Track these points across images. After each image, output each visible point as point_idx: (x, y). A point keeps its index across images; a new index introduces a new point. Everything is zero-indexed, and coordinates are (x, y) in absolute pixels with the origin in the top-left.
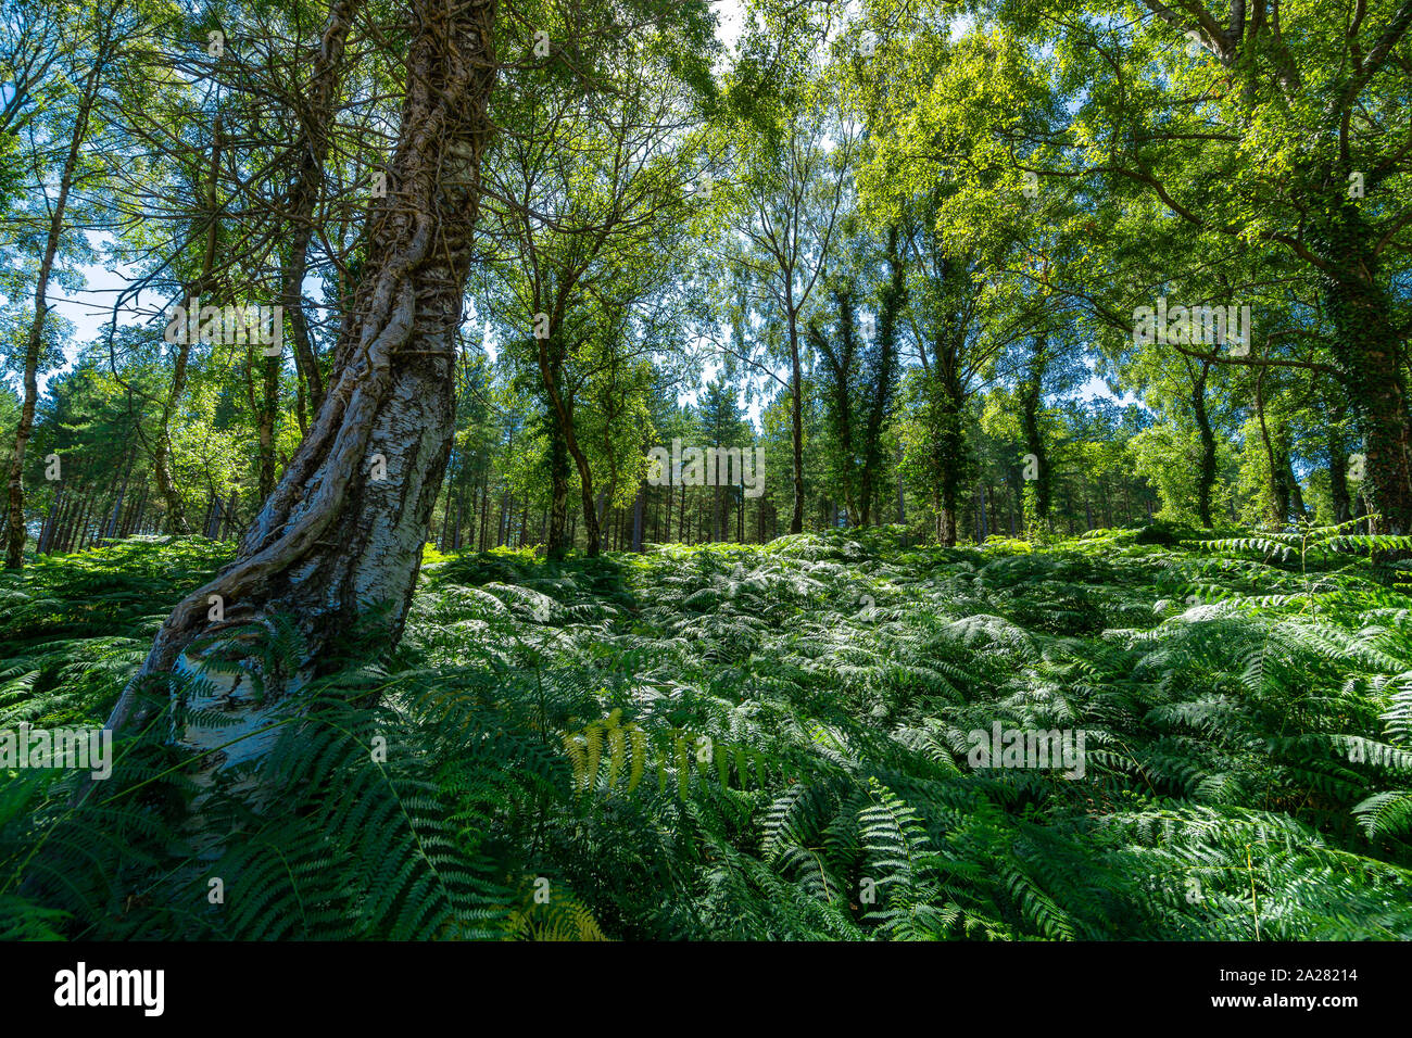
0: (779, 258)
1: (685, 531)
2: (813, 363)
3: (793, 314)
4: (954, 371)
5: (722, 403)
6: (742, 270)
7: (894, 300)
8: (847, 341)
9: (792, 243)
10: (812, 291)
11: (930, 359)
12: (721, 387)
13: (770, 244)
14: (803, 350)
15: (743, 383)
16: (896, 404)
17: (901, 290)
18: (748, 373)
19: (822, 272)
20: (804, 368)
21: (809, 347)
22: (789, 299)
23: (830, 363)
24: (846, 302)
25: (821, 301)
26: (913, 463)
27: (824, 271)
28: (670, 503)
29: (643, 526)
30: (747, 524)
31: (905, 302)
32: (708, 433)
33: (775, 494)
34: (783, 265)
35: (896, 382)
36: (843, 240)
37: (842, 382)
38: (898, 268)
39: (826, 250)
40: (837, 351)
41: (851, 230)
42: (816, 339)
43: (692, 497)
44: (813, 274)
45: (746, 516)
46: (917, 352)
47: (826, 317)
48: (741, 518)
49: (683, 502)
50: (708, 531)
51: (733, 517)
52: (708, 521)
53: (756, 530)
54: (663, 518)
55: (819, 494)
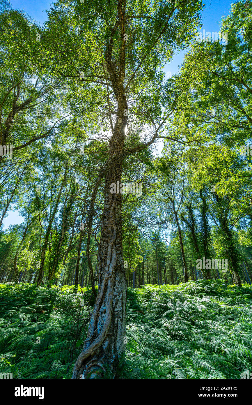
0: (170, 199)
1: (148, 277)
2: (183, 226)
3: (176, 213)
4: (227, 227)
5: (157, 237)
6: (160, 201)
7: (204, 208)
8: (192, 219)
9: (173, 195)
10: (180, 206)
11: (218, 223)
12: (156, 232)
13: (167, 195)
14: (180, 222)
15: (164, 232)
16: (211, 238)
17: (206, 205)
18: (165, 229)
19: (182, 201)
20: (181, 227)
21: (182, 221)
22: (174, 209)
23: (188, 226)
24: (190, 209)
25: (184, 209)
26: (220, 256)
27: (183, 201)
28: (143, 268)
29: (136, 275)
30: (167, 275)
31: (207, 209)
32: (153, 245)
33: (175, 265)
34: (171, 200)
35: (210, 231)
36: (187, 193)
37: (193, 231)
38: (204, 200)
39: (182, 195)
40: (190, 222)
41: (189, 191)
42: (183, 219)
43: (150, 265)
44: (180, 202)
45: (167, 271)
46: (213, 221)
47: (185, 213)
48: (165, 272)
49: (147, 267)
50: (155, 277)
51: (163, 272)
52: (155, 273)
53: (170, 277)
54: (141, 272)
55: (189, 264)
